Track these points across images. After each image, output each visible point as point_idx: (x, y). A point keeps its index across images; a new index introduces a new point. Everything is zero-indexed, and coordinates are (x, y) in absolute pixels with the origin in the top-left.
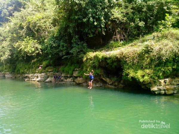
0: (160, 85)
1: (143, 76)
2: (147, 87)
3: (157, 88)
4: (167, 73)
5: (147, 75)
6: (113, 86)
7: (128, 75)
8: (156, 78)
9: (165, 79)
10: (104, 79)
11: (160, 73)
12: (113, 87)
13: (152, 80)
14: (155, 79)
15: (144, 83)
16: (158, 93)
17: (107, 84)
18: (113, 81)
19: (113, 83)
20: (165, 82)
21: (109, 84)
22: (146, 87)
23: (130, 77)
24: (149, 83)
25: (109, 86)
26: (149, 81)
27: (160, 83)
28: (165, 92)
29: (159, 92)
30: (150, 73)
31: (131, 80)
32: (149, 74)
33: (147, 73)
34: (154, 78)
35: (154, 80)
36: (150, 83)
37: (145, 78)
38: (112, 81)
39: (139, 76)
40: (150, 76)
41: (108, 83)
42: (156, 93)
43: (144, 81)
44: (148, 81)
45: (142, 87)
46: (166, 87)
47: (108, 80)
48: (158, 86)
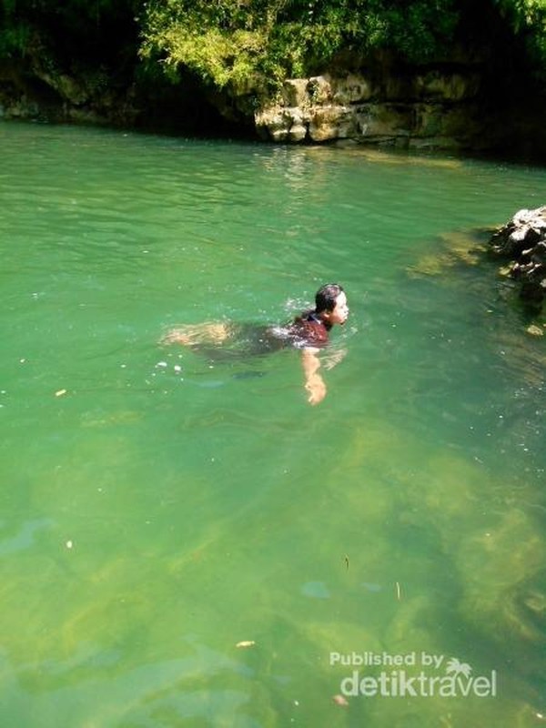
0: (292, 104)
1: (229, 62)
2: (242, 110)
3: (280, 114)
4: (320, 52)
5: (245, 55)
6: (91, 113)
7: (165, 55)
8: (279, 71)
9: (312, 79)
10: (47, 78)
11: (296, 49)
12: (90, 116)
13: (263, 78)
14: (274, 77)
15: (229, 92)
16: (281, 135)
17: (65, 106)
18: (91, 87)
19: (91, 97)
20: (310, 89)
21: (71, 105)
22: (236, 112)
23: (173, 62)
24: (249, 95)
25: (73, 112)
26: (250, 85)
27: (292, 92)
28: (308, 134)
29: (286, 131)
30: (256, 47)
31: (176, 80)
32: (252, 54)
33: (245, 46)
34: (270, 74)
35: (271, 81)
36: (254, 93)
37: (234, 68)
38: (87, 91)
39: (214, 61)
40: (254, 60)
41: (68, 101)
42: (277, 133)
43: (230, 83)
44: (246, 83)
45: (223, 113)
46: (311, 112)
47: (66, 85)
48: (282, 106)
